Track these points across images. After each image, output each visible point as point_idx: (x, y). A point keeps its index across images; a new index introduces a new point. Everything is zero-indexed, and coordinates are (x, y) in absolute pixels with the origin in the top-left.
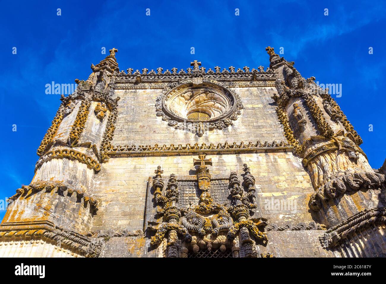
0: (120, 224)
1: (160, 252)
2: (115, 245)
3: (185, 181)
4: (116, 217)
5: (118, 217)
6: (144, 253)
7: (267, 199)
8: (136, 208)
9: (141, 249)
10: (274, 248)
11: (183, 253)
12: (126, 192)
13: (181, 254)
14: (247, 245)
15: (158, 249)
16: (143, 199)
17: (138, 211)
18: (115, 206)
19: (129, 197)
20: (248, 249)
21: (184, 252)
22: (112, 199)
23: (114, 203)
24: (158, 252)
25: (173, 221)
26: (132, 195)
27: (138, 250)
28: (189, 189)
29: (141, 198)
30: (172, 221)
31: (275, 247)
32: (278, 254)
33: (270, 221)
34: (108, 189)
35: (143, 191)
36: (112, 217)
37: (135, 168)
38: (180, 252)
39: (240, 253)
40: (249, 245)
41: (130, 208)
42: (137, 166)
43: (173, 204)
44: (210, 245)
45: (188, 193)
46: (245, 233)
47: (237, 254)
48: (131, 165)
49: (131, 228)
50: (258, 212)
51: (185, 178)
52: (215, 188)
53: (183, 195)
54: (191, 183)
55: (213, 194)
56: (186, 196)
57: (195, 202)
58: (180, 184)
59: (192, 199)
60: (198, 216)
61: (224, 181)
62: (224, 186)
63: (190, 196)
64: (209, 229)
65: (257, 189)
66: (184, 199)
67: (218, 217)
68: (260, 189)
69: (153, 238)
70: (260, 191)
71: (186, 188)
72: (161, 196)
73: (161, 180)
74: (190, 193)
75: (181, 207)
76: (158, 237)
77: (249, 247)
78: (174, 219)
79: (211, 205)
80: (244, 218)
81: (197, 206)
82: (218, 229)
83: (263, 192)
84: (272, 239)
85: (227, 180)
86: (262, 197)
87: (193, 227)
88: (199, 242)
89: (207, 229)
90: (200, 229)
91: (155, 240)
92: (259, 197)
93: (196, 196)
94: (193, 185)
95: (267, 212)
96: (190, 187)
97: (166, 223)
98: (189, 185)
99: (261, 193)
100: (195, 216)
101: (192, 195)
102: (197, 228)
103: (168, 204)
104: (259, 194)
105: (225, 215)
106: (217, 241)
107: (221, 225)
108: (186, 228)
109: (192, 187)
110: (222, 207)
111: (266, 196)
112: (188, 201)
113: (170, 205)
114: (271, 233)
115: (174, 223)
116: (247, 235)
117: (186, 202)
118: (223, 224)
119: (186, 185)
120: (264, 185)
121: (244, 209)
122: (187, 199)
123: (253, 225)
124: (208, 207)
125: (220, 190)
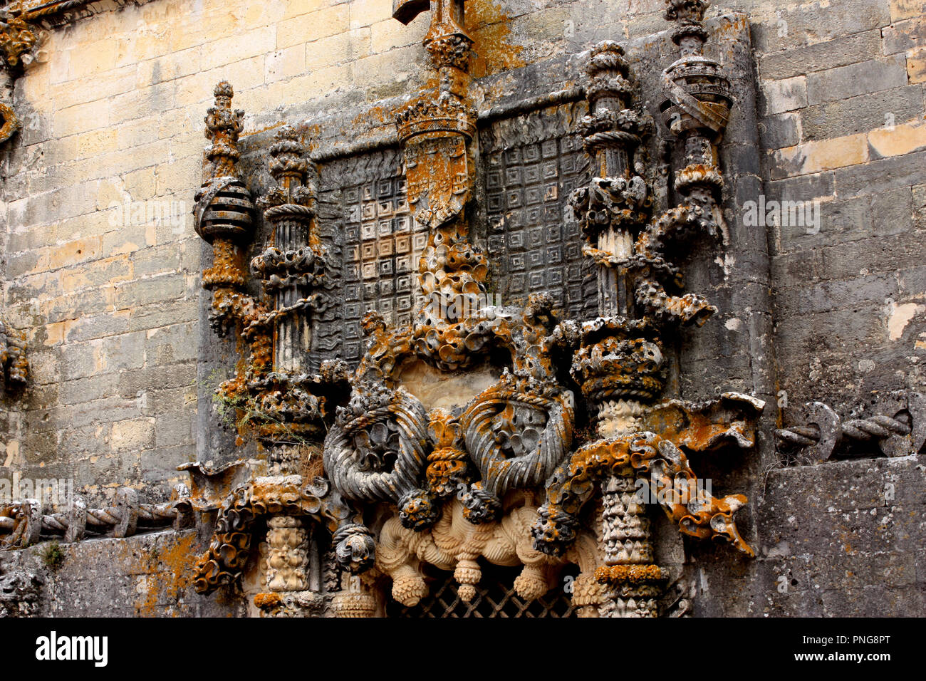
0: (119, 445)
2: (87, 584)
3: (359, 153)
4: (100, 409)
5: (107, 408)
7: (827, 193)
8: (173, 344)
9: (181, 601)
12: (128, 248)
17: (184, 362)
18: (94, 343)
19: (144, 277)
22: (79, 302)
23: (88, 321)
25: (280, 461)
26: (154, 267)
28: (380, 208)
29: (190, 281)
31: (796, 576)
33: (825, 364)
34: (60, 243)
36: (86, 406)
37: (157, 79)
40: (626, 599)
41: (150, 345)
42: (163, 61)
43: (283, 344)
44: (466, 571)
45: (372, 234)
48: (141, 65)
49: (162, 463)
50: (732, 331)
51: (362, 130)
52: (514, 176)
53: (352, 253)
54: (386, 165)
55: (502, 221)
56: (365, 261)
57: (409, 293)
58: (336, 177)
59: (394, 275)
60: (398, 409)
61: (558, 115)
62: (564, 155)
63: (382, 254)
64: (448, 490)
65: (774, 117)
66: (358, 281)
67: (499, 408)
68: (796, 115)
69: (201, 566)
70: (790, 135)
71: (367, 202)
72: (229, 296)
73: (219, 194)
74: (386, 231)
75: (336, 340)
76: (221, 562)
77: (627, 609)
78: (284, 447)
79: (462, 329)
80: (620, 416)
81: (399, 334)
82: (490, 488)
83: (810, 137)
84: (792, 519)
85: (578, 108)
86: (802, 180)
87: (368, 489)
88: (419, 554)
89: (439, 490)
90: (406, 493)
91: (210, 575)
92: (783, 184)
93: (417, 251)
94: (398, 173)
95: (813, 293)
96: (384, 188)
97: (259, 462)
98: (376, 178)
99: (800, 146)
100: (377, 415)
101: (394, 248)
102: (388, 486)
103: (263, 351)
104: (782, 158)
105: (526, 396)
106: (499, 546)
107: (504, 463)
108: (337, 498)
109: (393, 188)
110: (517, 339)
111: (827, 169)
112: (372, 291)
113: (270, 354)
114: (788, 478)
115: (284, 471)
116: (623, 533)
117: (366, 299)
118: (516, 450)
119: (362, 180)
120: (828, 73)
121: (612, 357)
122: (372, 280)
123: (658, 464)
124: (445, 343)
125: (538, 183)
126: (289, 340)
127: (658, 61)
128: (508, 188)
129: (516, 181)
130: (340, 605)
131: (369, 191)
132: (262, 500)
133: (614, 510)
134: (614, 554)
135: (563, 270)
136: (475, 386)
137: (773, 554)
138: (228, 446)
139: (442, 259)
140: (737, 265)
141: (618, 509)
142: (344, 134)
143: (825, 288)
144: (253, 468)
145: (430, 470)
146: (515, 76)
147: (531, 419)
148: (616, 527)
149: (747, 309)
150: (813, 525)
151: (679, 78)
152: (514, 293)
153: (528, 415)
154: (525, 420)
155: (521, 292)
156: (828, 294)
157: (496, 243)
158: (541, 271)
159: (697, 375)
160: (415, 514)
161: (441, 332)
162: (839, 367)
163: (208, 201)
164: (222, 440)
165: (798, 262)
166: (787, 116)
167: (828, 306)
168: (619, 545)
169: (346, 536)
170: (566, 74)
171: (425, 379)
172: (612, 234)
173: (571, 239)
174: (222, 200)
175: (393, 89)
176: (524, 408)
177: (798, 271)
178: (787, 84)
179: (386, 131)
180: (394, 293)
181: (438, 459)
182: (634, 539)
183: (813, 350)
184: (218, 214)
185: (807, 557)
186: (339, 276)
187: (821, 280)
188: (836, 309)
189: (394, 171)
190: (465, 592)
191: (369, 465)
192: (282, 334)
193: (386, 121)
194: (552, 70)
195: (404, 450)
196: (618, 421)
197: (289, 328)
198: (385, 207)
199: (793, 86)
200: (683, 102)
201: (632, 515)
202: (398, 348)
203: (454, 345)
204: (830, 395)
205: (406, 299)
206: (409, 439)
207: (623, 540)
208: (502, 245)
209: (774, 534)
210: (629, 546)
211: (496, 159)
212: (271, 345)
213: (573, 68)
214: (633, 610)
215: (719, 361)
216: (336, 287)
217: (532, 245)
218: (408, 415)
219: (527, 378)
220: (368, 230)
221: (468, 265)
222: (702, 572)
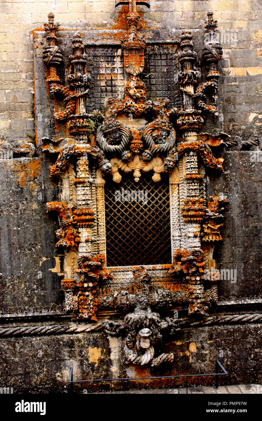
1: (64, 185)
6: (41, 187)
7: (236, 82)
8: (17, 96)
9: (36, 180)
10: (231, 180)
11: (98, 188)
13: (94, 190)
14: (192, 183)
15: (62, 181)
16: (27, 78)
17: (22, 102)
20: (192, 189)
21: (100, 187)
24: (61, 185)
25: (83, 140)
26: (6, 68)
27: (32, 183)
28: (107, 65)
29: (24, 76)
30: (80, 140)
31: (231, 178)
32: (235, 189)
33: (233, 126)
35: (25, 60)
38: (94, 186)
39: (180, 188)
40: (195, 183)
41: (7, 95)
43: (81, 104)
44: (137, 174)
45: (104, 72)
46: (191, 162)
47: (176, 190)
49: (15, 135)
50: (217, 116)
51: (100, 38)
52: (152, 62)
53: (97, 77)
54: (109, 52)
55: (148, 75)
56: (101, 80)
57: (117, 92)
58: (91, 52)
59: (112, 86)
60: (121, 127)
61: (167, 47)
62: (168, 59)
63: (108, 79)
64: (139, 152)
65: (223, 59)
66: (99, 86)
67: (153, 130)
68: (229, 59)
69: (53, 170)
70: (227, 65)
71: (102, 62)
72: (59, 86)
73: (57, 52)
74: (109, 72)
75: (93, 104)
76: (61, 168)
77: (194, 186)
78: (84, 135)
79: (143, 107)
80: (193, 136)
81: (120, 105)
82: (152, 152)
83: (232, 66)
84: (231, 164)
85: (174, 46)
86: (229, 77)
87: (113, 150)
88: (122, 169)
89: (136, 151)
90: (125, 152)
91: (56, 173)
92: (224, 77)
93: (119, 80)
94: (113, 55)
95: (231, 107)
96: (108, 58)
97: (70, 139)
98: (106, 55)
99: (229, 68)
100: (116, 129)
101: (112, 78)
102: (119, 149)
103: (73, 105)
104: (224, 70)
105: (165, 128)
106: (149, 168)
107: (156, 145)
108: (102, 152)
109: (111, 59)
110: (161, 111)
111: (236, 76)
112: (104, 90)
113: (75, 106)
114: (230, 154)
115: (84, 143)
116: (194, 166)
117: (102, 92)
118: (159, 142)
119: (101, 55)
120: (237, 50)
121: (195, 120)
122: (104, 86)
123: (205, 150)
124: (138, 110)
125: (160, 66)
126: (83, 103)
127: (197, 38)
128: (150, 66)
129: (152, 64)
130: (99, 183)
131: (102, 58)
132: (80, 151)
133: (191, 160)
134: (192, 171)
135: (168, 92)
136: (140, 122)
137: (226, 173)
138: (52, 133)
139: (135, 85)
140: (218, 98)
141: (193, 160)
142: (93, 38)
143: (234, 106)
144: (68, 141)
145: (133, 145)
146: (152, 32)
147: (165, 134)
148: (192, 165)
149: (221, 110)
150: (236, 166)
151: (214, 47)
152: (152, 97)
153: (165, 133)
154: (163, 134)
155: (154, 97)
156: (235, 108)
157: (146, 81)
158: (161, 92)
159: (207, 126)
160: (129, 158)
161: (136, 107)
162: (237, 127)
163: (54, 54)
164: (50, 130)
165: (228, 99)
166: (226, 59)
167: (235, 111)
168: (193, 169)
169: (105, 163)
170: (169, 36)
171: (123, 119)
172: (191, 86)
173: (170, 84)
174: (58, 54)
175: (102, 25)
176: (163, 131)
177: (228, 101)
178: (227, 50)
179: (109, 40)
180: (112, 91)
181: (136, 143)
182: (196, 168)
183: (231, 122)
184: (56, 59)
185: (234, 174)
186: (93, 84)
187: (233, 104)
188: (237, 112)
189: (112, 54)
190: (137, 180)
191: (112, 143)
192: (81, 101)
193: (108, 37)
194: (165, 33)
195: (125, 139)
196: (193, 137)
197: (83, 99)
198: (108, 64)
199: (228, 52)
200: (215, 54)
201: (196, 162)
202: (120, 109)
203: (141, 111)
204: (234, 134)
205: (116, 94)
206: (127, 136)
207: (194, 168)
208: (148, 82)
209: (226, 168)
210: (195, 170)
211: (146, 56)
212: (75, 103)
213: (171, 34)
214: (196, 186)
215: (213, 123)
216: (93, 87)
217: (158, 84)
218: (126, 130)
219: (165, 123)
220: (103, 71)
221: (142, 88)
222: (207, 177)
